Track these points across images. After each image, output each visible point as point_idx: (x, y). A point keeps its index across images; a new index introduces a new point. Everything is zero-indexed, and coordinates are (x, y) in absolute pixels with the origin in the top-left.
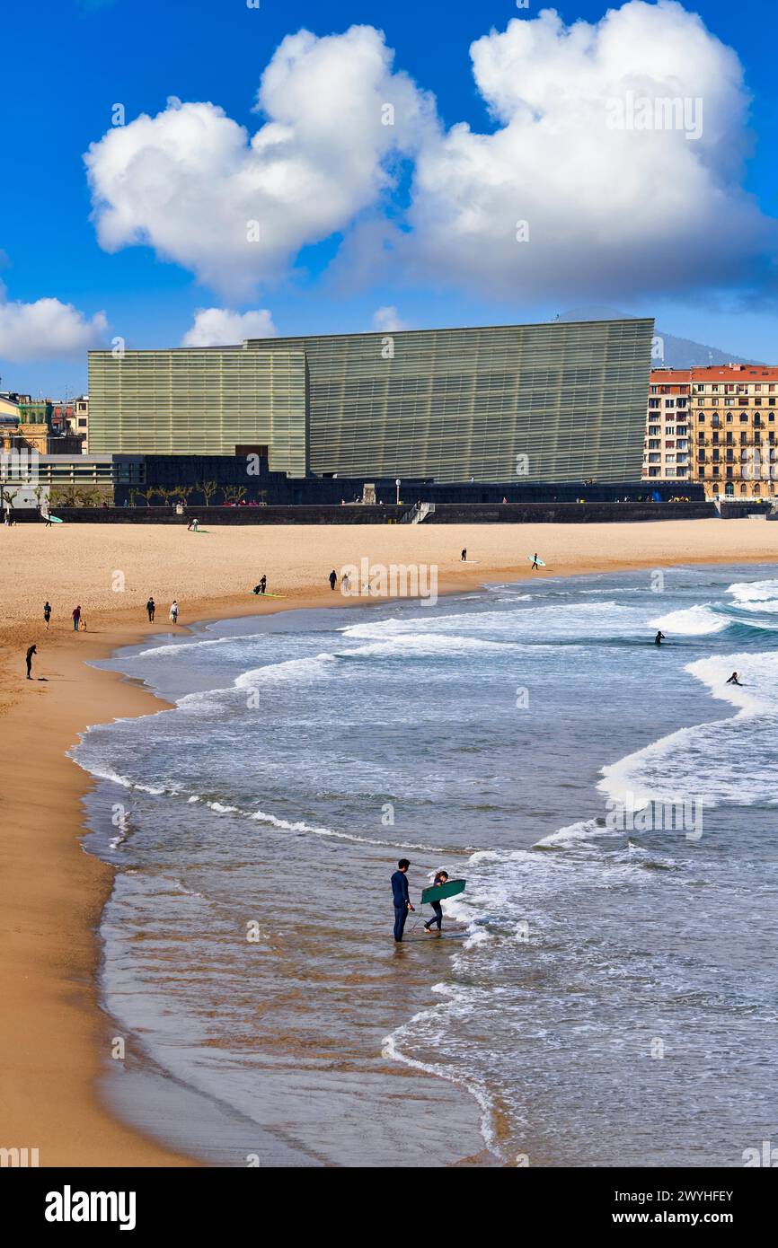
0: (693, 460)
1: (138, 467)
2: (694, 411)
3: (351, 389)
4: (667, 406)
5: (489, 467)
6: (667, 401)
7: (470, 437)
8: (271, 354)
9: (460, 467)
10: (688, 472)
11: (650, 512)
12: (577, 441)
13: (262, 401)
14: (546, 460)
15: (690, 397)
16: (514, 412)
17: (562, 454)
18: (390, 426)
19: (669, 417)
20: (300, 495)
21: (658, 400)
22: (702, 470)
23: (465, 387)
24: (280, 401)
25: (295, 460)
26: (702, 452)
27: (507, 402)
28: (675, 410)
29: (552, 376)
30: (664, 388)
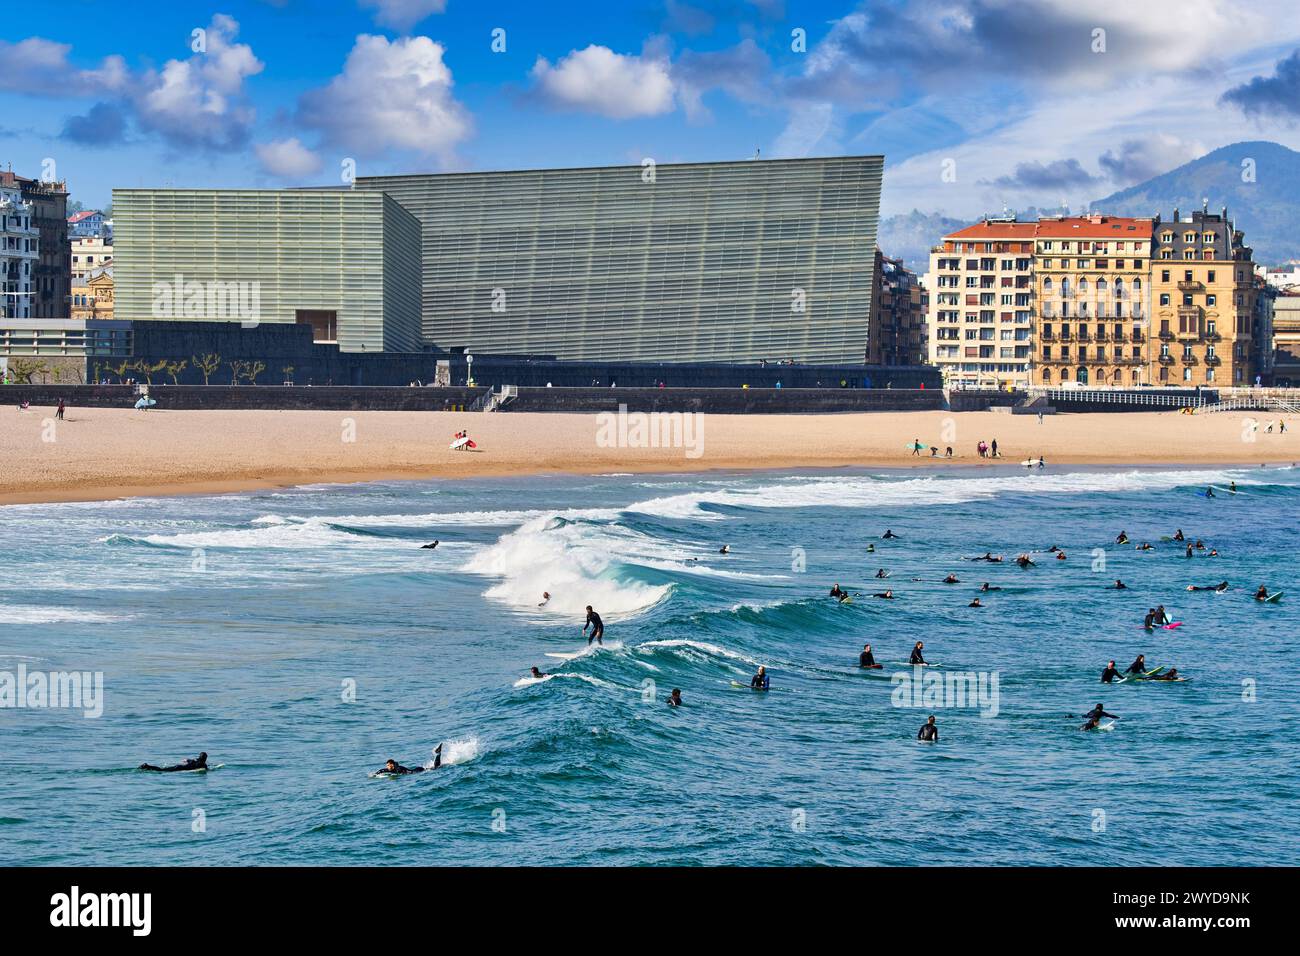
0: (1036, 338)
1: (124, 335)
2: (1038, 275)
3: (488, 241)
4: (1004, 268)
5: (666, 342)
6: (1004, 262)
7: (641, 304)
8: (340, 195)
9: (627, 342)
10: (1030, 353)
11: (845, 401)
13: (330, 255)
14: (740, 335)
15: (1033, 257)
16: (700, 273)
17: (762, 327)
18: (538, 289)
19: (1006, 282)
20: (360, 374)
21: (993, 261)
22: (1047, 350)
23: (637, 240)
24: (352, 255)
25: (369, 329)
26: (1048, 328)
27: (690, 259)
28: (1013, 273)
29: (750, 230)
30: (1001, 246)
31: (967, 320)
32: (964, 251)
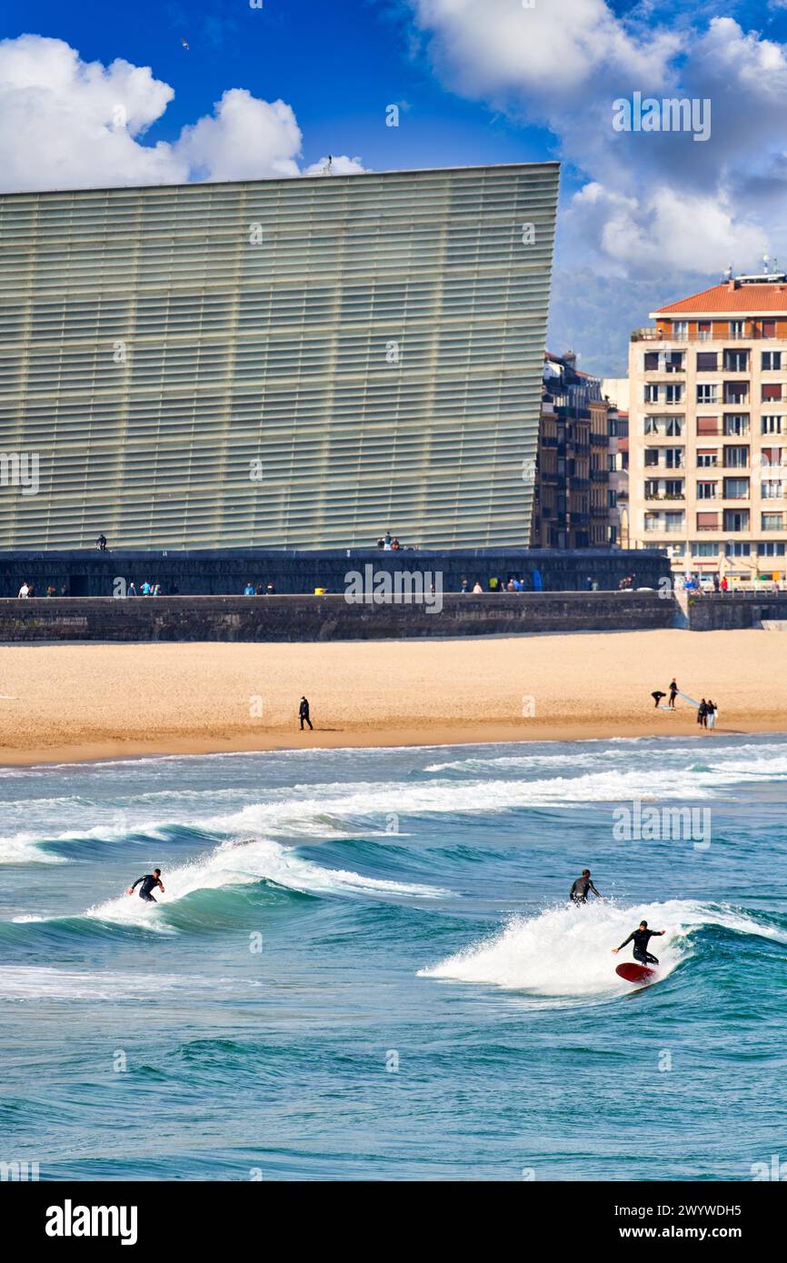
5: (168, 512)
6: (766, 356)
7: (120, 443)
9: (98, 513)
11: (500, 615)
12: (376, 450)
14: (302, 497)
16: (226, 385)
17: (341, 482)
19: (770, 392)
21: (745, 353)
23: (110, 328)
27: (209, 360)
28: (782, 375)
29: (316, 304)
30: (760, 325)
31: (700, 463)
32: (692, 337)
